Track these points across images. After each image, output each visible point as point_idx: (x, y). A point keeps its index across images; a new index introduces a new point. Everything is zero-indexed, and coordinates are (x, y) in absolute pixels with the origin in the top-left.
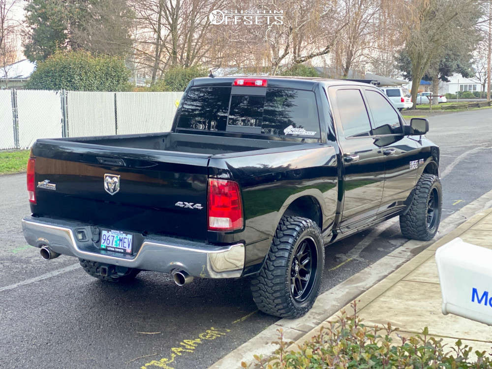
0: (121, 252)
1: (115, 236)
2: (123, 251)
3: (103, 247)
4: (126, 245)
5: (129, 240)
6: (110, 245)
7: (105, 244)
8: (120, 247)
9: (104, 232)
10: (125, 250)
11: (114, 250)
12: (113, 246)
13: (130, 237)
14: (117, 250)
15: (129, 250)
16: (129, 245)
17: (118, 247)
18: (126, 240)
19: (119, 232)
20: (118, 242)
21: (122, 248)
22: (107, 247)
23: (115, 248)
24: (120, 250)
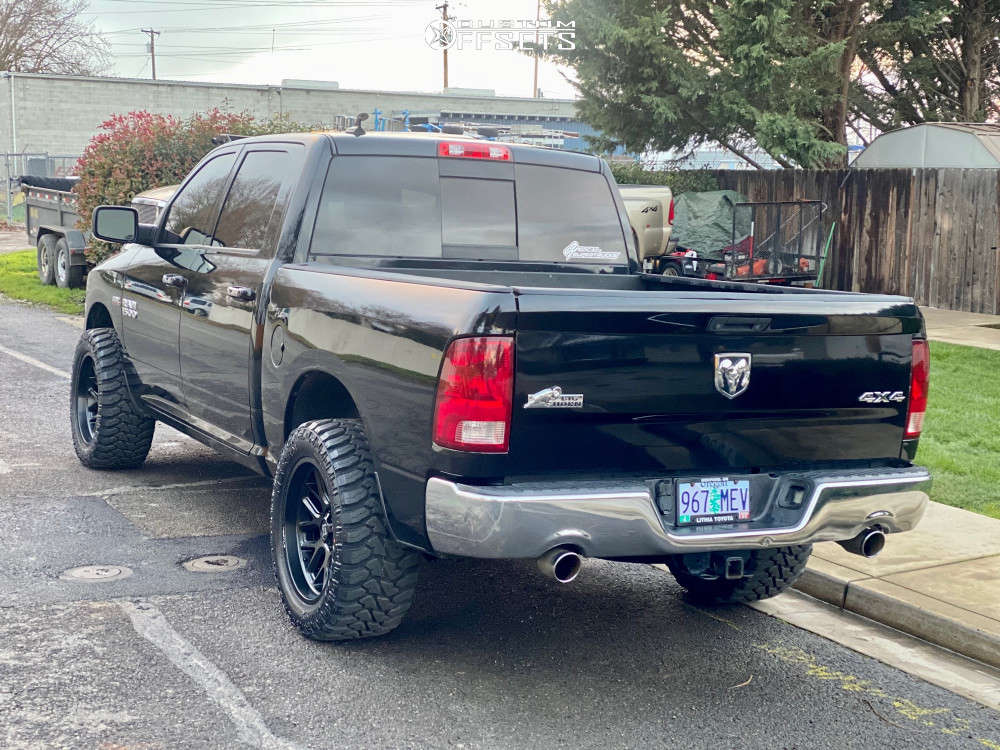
0: (728, 523)
1: (711, 489)
2: (731, 518)
3: (685, 521)
4: (737, 504)
5: (744, 492)
6: (701, 512)
7: (690, 513)
8: (725, 512)
9: (683, 487)
10: (736, 516)
11: (711, 520)
12: (709, 512)
13: (744, 485)
14: (719, 519)
15: (744, 514)
16: (744, 503)
17: (719, 512)
18: (736, 494)
19: (719, 479)
20: (718, 502)
21: (730, 512)
22: (693, 518)
23: (713, 516)
24: (725, 519)
